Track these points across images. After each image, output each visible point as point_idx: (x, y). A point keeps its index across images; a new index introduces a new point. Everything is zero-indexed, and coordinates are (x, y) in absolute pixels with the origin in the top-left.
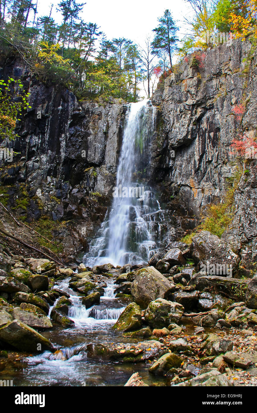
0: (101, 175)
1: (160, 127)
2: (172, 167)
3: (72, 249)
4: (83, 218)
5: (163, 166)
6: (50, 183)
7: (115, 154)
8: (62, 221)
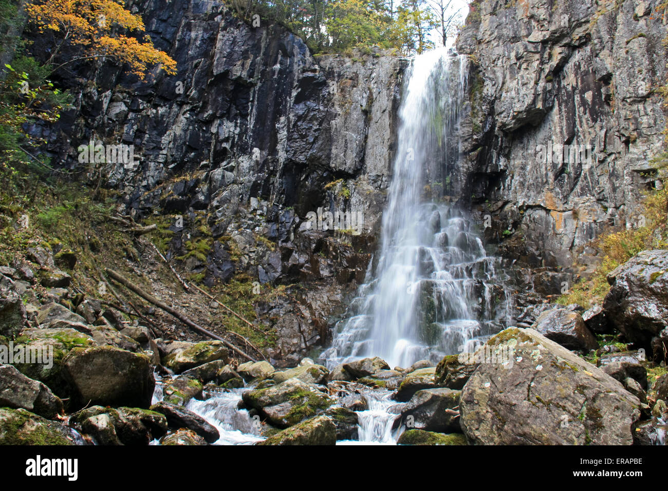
0: (358, 193)
1: (477, 92)
2: (503, 171)
3: (295, 341)
4: (321, 279)
5: (486, 170)
6: (255, 210)
7: (385, 151)
8: (278, 285)
